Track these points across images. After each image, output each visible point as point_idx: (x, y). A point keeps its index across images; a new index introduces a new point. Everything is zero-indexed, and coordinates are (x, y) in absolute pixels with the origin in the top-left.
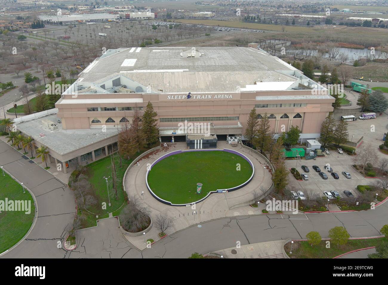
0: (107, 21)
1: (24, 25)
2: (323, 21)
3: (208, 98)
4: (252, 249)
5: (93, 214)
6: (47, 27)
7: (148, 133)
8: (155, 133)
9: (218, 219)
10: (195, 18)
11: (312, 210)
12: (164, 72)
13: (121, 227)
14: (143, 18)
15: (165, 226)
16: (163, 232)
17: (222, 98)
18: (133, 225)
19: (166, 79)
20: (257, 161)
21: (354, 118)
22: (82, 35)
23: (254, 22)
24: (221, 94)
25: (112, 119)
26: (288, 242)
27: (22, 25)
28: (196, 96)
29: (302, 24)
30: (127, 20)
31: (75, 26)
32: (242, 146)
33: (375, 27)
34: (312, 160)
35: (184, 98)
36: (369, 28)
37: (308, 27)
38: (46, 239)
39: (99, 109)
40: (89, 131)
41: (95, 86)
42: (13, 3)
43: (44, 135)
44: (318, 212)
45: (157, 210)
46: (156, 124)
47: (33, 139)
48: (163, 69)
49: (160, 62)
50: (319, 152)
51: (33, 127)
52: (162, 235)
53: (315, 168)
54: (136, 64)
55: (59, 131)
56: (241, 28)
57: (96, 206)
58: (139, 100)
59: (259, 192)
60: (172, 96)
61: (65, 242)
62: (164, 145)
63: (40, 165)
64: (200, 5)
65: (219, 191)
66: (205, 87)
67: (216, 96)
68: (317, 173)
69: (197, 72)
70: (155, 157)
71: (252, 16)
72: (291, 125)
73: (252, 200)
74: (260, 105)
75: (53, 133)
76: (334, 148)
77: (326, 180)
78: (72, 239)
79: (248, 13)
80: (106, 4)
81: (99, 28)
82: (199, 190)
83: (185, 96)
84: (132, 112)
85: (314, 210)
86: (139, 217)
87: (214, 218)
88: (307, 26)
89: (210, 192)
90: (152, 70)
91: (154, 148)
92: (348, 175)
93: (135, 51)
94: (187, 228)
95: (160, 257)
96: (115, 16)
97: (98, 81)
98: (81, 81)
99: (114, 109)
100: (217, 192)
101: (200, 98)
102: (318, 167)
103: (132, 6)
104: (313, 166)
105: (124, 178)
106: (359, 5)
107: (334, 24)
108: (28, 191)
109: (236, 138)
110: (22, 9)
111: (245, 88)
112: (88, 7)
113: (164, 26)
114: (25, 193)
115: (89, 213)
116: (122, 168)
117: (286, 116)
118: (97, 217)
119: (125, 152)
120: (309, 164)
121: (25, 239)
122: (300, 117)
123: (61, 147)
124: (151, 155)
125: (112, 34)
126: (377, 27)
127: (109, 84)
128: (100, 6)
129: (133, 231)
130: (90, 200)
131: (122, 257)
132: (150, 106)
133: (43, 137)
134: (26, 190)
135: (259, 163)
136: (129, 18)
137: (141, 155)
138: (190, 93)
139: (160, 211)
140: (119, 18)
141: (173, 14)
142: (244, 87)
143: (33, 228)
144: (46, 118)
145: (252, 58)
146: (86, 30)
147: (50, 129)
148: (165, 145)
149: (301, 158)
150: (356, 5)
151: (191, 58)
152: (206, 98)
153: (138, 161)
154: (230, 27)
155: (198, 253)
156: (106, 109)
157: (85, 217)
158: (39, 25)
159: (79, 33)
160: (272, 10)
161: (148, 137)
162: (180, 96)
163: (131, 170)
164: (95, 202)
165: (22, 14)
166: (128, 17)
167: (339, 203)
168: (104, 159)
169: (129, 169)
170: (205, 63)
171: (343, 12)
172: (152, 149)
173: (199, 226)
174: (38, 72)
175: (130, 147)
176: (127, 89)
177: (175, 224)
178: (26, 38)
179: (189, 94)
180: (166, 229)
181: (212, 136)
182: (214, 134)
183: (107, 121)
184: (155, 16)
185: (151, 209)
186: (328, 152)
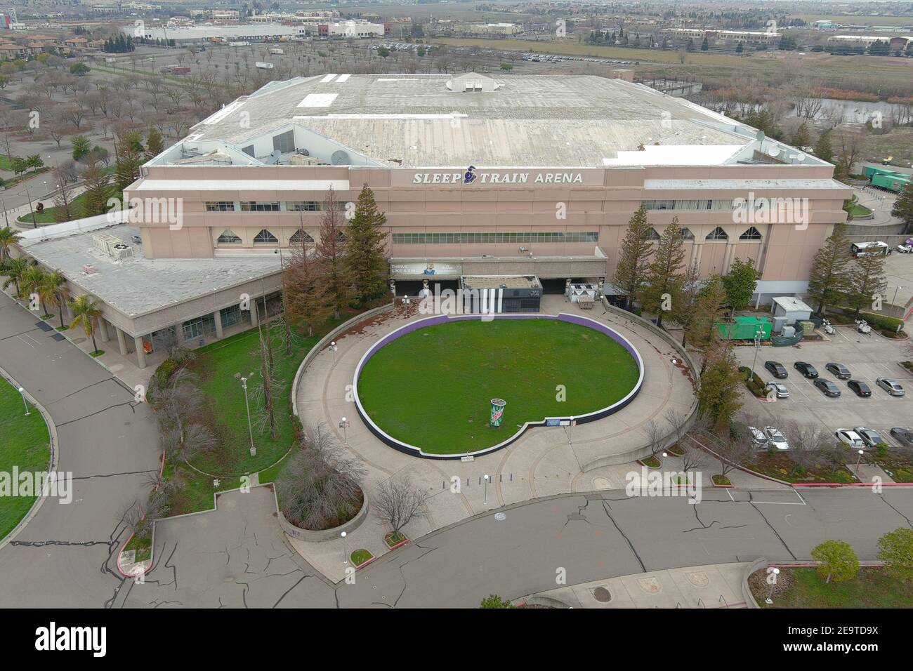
0: (277, 40)
1: (88, 45)
2: (772, 45)
3: (520, 182)
4: (654, 587)
5: (206, 477)
6: (140, 49)
7: (360, 267)
8: (380, 270)
9: (551, 498)
10: (476, 36)
11: (813, 479)
12: (405, 120)
13: (280, 514)
14: (359, 34)
15: (404, 515)
16: (397, 530)
17: (555, 181)
18: (313, 509)
19: (410, 135)
20: (648, 345)
21: (885, 248)
22: (216, 66)
23: (612, 44)
24: (554, 171)
25: (269, 234)
26: (757, 569)
27: (85, 45)
28: (488, 175)
29: (726, 49)
30: (322, 38)
31: (204, 49)
32: (606, 308)
33: (898, 55)
34: (790, 349)
35: (456, 180)
36: (885, 58)
37: (738, 55)
38: (67, 544)
39: (237, 207)
40: (212, 264)
41: (228, 150)
42: (70, 4)
43: (96, 270)
44: (830, 486)
45: (382, 469)
46: (383, 247)
47: (65, 280)
48: (402, 113)
49: (396, 99)
50: (809, 326)
51: (70, 251)
52: (396, 539)
53: (802, 368)
54: (335, 102)
55: (135, 262)
56: (583, 56)
57: (217, 455)
58: (341, 185)
59: (664, 426)
60: (426, 175)
61: (121, 554)
62: (403, 300)
63: (78, 346)
64: (488, 13)
65: (551, 423)
66: (512, 154)
67: (540, 175)
68: (810, 382)
69: (491, 121)
70: (378, 332)
71: (608, 33)
72: (733, 258)
73: (645, 448)
74: (655, 201)
75: (118, 265)
76: (844, 319)
77: (836, 400)
78: (141, 544)
79: (598, 26)
80: (276, 7)
81: (257, 53)
82: (496, 417)
83: (460, 176)
84: (322, 214)
85: (819, 479)
86: (329, 486)
87: (541, 493)
88: (737, 53)
89: (527, 424)
90: (375, 115)
91: (376, 309)
92: (896, 387)
93: (334, 80)
94: (465, 522)
95: (389, 604)
96: (294, 30)
97: (235, 138)
98: (195, 139)
99: (275, 207)
100: (545, 425)
101: (497, 181)
102: (809, 366)
103: (335, 11)
104: (796, 364)
105: (296, 381)
106: (851, 14)
107: (801, 49)
108: (37, 409)
109: (589, 287)
110: (90, 17)
111: (615, 159)
112: (234, 13)
113: (406, 50)
114: (29, 416)
115: (196, 472)
116: (291, 356)
117: (720, 234)
118: (216, 483)
119: (300, 316)
120: (786, 357)
121: (11, 542)
122: (757, 236)
123: (135, 299)
124: (370, 327)
125: (286, 65)
126: (902, 56)
127: (264, 145)
128: (263, 12)
129: (311, 525)
130: (199, 436)
131: (276, 604)
132: (366, 198)
133: (90, 276)
134: (32, 407)
135: (655, 352)
136: (326, 35)
137: (342, 326)
138: (471, 167)
139: (389, 472)
140: (304, 34)
141: (426, 27)
142: (613, 156)
143: (36, 511)
144: (106, 231)
145: (626, 95)
146: (227, 56)
147: (111, 256)
148: (406, 301)
149: (762, 342)
150: (843, 15)
151: (474, 92)
152: (514, 181)
153: (335, 340)
154: (558, 54)
155: (499, 598)
156: (255, 207)
157: (183, 484)
158: (122, 45)
159: (212, 63)
160: (652, 22)
161: (361, 278)
162: (445, 175)
163: (314, 362)
164: (212, 442)
165: (87, 26)
166: (323, 31)
167: (885, 462)
168: (246, 333)
169: (310, 360)
170: (507, 102)
171: (817, 26)
172: (372, 310)
173: (500, 516)
174: (107, 139)
175: (313, 303)
176: (309, 158)
177: (430, 508)
178: (88, 69)
179: (470, 170)
180: (407, 522)
181: (527, 280)
182: (534, 277)
183: (257, 239)
184: (386, 30)
185: (366, 467)
186: (830, 329)
